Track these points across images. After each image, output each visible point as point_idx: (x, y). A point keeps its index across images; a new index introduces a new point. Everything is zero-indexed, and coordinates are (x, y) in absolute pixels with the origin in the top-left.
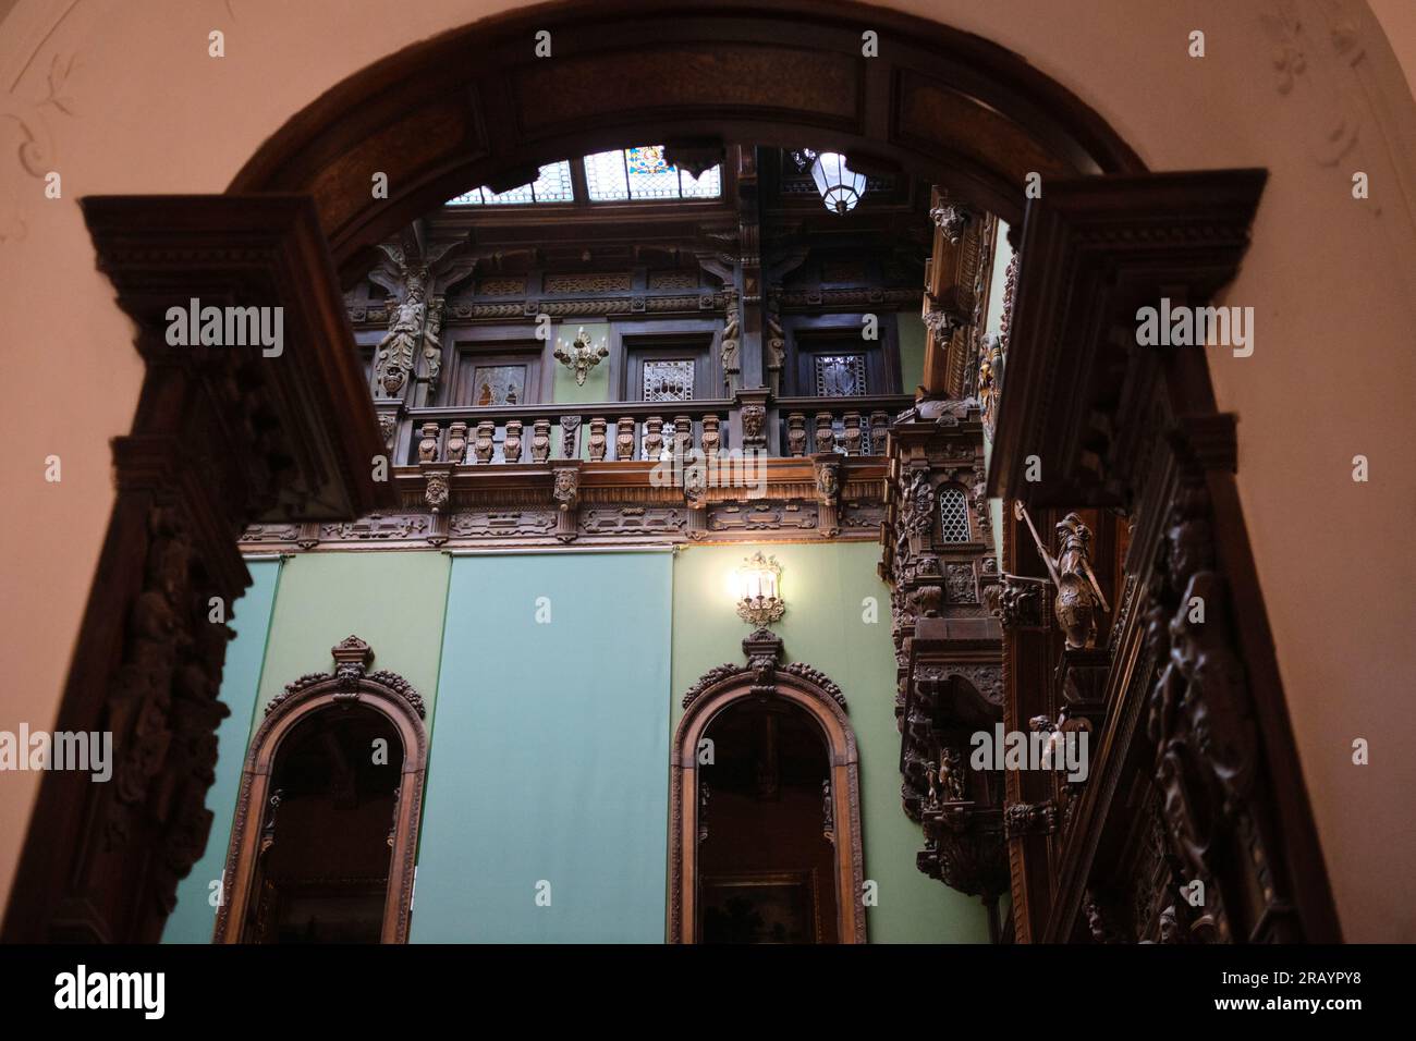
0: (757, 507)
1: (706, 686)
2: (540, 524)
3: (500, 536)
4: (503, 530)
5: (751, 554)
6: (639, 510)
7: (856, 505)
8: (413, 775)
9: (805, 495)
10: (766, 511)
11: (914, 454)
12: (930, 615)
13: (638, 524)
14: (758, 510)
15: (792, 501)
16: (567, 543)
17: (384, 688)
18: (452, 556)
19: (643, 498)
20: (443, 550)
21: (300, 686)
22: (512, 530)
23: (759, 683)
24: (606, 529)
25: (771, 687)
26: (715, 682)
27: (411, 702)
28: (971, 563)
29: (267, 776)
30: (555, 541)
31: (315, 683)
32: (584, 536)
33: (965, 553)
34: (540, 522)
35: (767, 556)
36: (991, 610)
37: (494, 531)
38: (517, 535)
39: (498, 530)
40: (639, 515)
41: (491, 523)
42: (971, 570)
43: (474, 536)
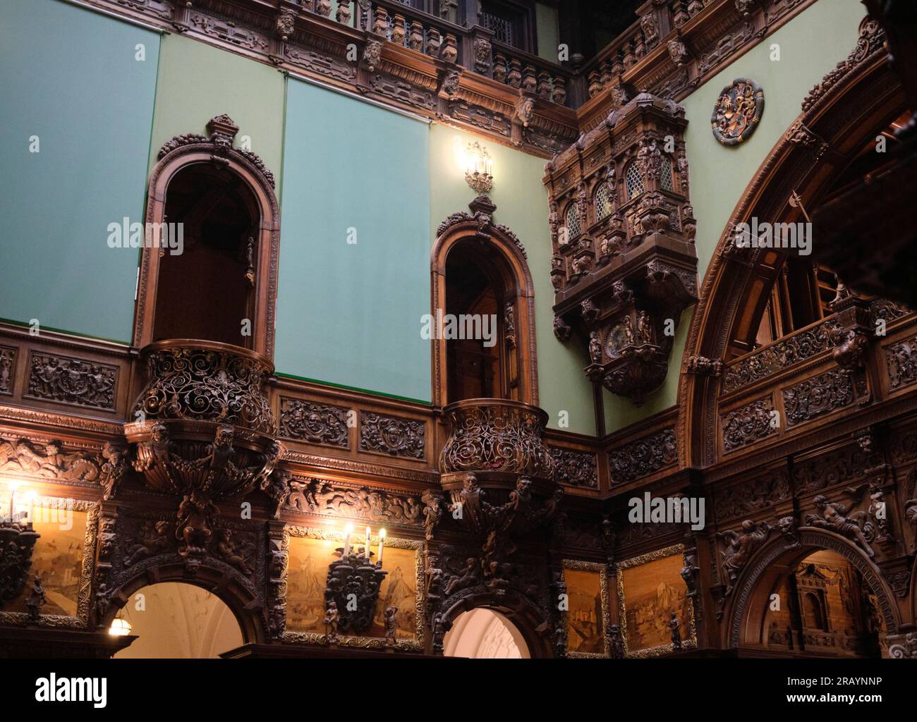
0: (478, 111)
1: (452, 224)
2: (346, 74)
3: (318, 72)
4: (322, 69)
5: (473, 142)
6: (409, 87)
7: (532, 130)
8: (269, 232)
9: (506, 113)
10: (483, 115)
11: (649, 127)
12: (662, 233)
13: (407, 96)
14: (478, 113)
15: (499, 114)
16: (362, 94)
17: (247, 162)
18: (287, 76)
19: (413, 79)
20: (279, 69)
21: (186, 141)
22: (327, 71)
23: (482, 231)
24: (387, 92)
25: (489, 236)
26: (457, 222)
27: (267, 177)
28: (677, 206)
29: (164, 203)
30: (354, 89)
31: (196, 142)
32: (373, 92)
33: (675, 199)
34: (346, 72)
35: (482, 147)
36: (689, 238)
37: (315, 67)
38: (329, 75)
39: (318, 67)
40: (408, 90)
41: (314, 61)
42: (677, 210)
43: (300, 65)
